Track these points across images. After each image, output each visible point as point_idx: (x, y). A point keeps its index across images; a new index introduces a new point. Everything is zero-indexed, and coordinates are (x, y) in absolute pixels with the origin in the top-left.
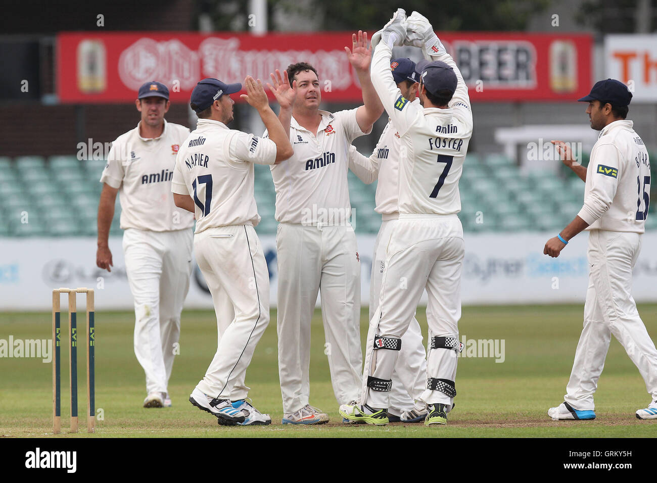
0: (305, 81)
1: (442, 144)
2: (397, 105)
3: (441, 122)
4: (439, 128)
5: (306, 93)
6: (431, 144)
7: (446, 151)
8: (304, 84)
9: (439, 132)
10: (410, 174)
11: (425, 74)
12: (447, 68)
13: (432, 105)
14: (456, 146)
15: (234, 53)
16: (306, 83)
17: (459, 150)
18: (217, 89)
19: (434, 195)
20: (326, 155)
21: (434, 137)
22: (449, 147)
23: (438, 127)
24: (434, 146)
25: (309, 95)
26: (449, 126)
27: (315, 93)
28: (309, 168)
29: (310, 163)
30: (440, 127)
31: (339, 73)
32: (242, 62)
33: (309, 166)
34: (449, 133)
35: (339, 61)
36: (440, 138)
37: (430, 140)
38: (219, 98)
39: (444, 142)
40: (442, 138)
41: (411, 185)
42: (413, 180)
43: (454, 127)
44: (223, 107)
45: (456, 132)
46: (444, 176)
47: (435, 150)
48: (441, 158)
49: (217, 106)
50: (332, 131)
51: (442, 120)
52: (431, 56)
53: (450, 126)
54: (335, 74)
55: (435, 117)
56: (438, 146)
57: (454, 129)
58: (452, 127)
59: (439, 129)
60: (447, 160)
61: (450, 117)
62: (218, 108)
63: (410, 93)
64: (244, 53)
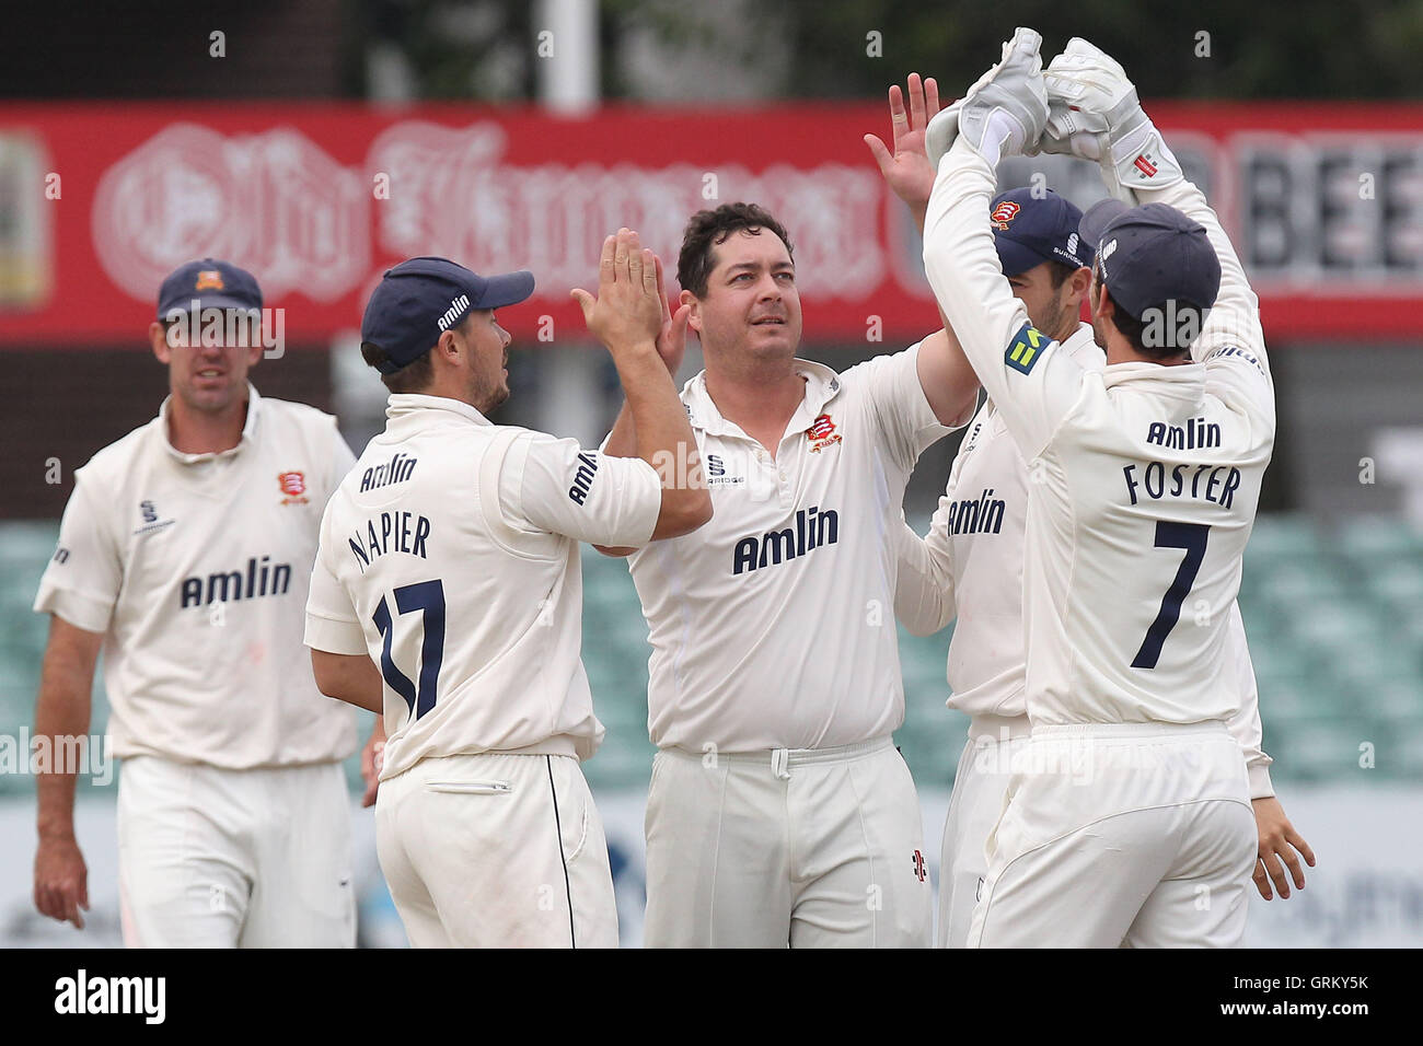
0: (746, 266)
1: (1170, 485)
2: (1014, 357)
3: (1163, 409)
4: (1157, 430)
5: (750, 306)
6: (1132, 485)
7: (1185, 509)
8: (743, 276)
9: (1159, 443)
10: (1064, 592)
11: (1112, 248)
12: (1183, 226)
13: (1132, 353)
14: (1217, 492)
15: (486, 175)
16: (750, 273)
17: (1228, 506)
18: (449, 292)
19: (1147, 657)
20: (808, 517)
21: (1141, 459)
22: (1194, 495)
23: (1153, 426)
24: (1141, 491)
25: (759, 311)
26: (1191, 423)
27: (782, 305)
28: (746, 564)
29: (747, 550)
30: (1163, 427)
31: (842, 243)
32: (514, 204)
33: (746, 558)
34: (1191, 446)
35: (842, 202)
36: (1160, 465)
37: (1127, 470)
38: (459, 324)
39: (1177, 477)
40: (1169, 464)
41: (1068, 627)
42: (1073, 610)
43: (1210, 427)
44: (473, 352)
45: (1218, 445)
46: (1178, 592)
47: (1146, 504)
48: (1168, 534)
49: (453, 348)
50: (830, 436)
51: (1165, 404)
52: (1132, 190)
53: (1197, 424)
54: (830, 245)
55: (1143, 393)
56: (1156, 492)
57: (1210, 435)
58: (1201, 428)
59: (1157, 433)
60: (1187, 538)
61: (1197, 393)
62: (457, 358)
63: (1062, 305)
64: (519, 175)
